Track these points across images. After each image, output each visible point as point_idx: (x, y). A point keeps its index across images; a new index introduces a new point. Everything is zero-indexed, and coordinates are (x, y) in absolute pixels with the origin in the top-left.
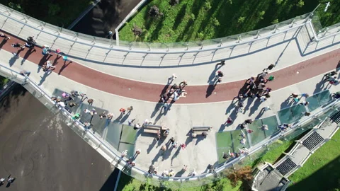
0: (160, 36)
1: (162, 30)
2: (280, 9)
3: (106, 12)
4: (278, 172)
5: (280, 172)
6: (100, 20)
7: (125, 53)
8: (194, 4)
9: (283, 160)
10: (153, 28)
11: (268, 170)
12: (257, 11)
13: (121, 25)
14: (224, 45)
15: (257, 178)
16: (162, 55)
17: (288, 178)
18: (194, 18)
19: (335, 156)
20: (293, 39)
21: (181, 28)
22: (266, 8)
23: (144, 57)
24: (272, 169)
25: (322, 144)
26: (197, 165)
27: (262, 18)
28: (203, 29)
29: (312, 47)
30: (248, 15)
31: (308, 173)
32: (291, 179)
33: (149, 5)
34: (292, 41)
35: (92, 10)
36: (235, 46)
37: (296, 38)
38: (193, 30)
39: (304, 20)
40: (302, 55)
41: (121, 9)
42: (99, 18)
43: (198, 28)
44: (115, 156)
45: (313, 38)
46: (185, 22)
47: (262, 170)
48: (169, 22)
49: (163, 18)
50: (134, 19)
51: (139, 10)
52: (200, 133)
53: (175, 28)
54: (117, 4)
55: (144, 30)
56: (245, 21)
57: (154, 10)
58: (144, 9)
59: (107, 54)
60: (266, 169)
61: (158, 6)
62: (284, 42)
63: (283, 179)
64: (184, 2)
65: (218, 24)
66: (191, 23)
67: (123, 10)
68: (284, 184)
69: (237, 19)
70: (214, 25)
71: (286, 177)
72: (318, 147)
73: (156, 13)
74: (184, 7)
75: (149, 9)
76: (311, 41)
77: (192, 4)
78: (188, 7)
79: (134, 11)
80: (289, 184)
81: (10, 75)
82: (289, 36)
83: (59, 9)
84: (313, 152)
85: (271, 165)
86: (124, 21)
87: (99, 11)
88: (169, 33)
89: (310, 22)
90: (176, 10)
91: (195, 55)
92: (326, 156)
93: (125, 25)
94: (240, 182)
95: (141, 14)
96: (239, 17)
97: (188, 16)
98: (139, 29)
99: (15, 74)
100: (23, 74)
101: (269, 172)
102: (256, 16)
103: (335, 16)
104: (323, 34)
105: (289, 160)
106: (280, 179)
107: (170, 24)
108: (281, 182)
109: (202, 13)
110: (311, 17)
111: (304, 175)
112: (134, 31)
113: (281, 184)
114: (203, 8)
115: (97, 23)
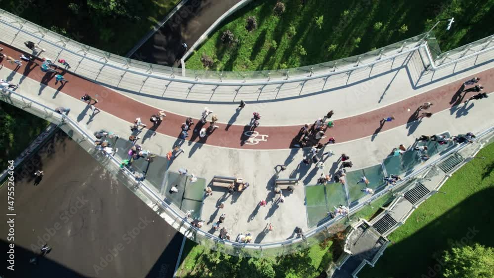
0: (235, 68)
1: (238, 60)
2: (379, 36)
3: (170, 38)
4: (375, 230)
5: (378, 230)
6: (163, 48)
7: (190, 85)
8: (275, 29)
9: (381, 216)
10: (226, 58)
11: (363, 228)
12: (351, 38)
13: (187, 54)
14: (316, 74)
15: (350, 238)
16: (237, 88)
17: (387, 237)
18: (275, 46)
19: (444, 211)
20: (402, 67)
21: (261, 58)
22: (362, 35)
23: (214, 90)
24: (368, 227)
25: (428, 196)
26: (281, 228)
27: (357, 46)
28: (287, 60)
29: (427, 78)
30: (340, 42)
31: (411, 231)
32: (391, 238)
33: (222, 29)
34: (401, 70)
35: (153, 37)
36: (329, 76)
37: (406, 67)
38: (274, 61)
39: (417, 43)
40: (415, 88)
41: (188, 34)
42: (161, 45)
43: (280, 59)
44: (176, 216)
45: (428, 66)
46: (264, 51)
47: (356, 228)
48: (245, 51)
49: (239, 45)
50: (204, 47)
51: (210, 36)
52: (285, 187)
53: (252, 58)
54: (183, 29)
55: (216, 60)
56: (336, 50)
57: (227, 36)
58: (216, 35)
59: (167, 86)
60: (361, 226)
61: (232, 31)
62: (392, 71)
63: (381, 238)
64: (264, 27)
65: (304, 52)
66: (272, 51)
67: (190, 37)
68: (382, 244)
69: (326, 47)
70: (300, 55)
71: (384, 236)
72: (422, 201)
73: (230, 40)
74: (264, 33)
75: (221, 34)
76: (426, 69)
77: (273, 29)
78: (268, 32)
79: (203, 37)
80: (388, 245)
81: (43, 113)
82: (398, 63)
83: (113, 34)
84: (417, 207)
85: (366, 222)
86: (192, 50)
87: (161, 38)
88: (245, 64)
89: (425, 45)
90: (254, 36)
91: (279, 88)
92: (432, 212)
93: (192, 54)
94: (331, 243)
95: (212, 41)
96: (330, 45)
97: (269, 43)
98: (210, 59)
99: (49, 111)
100: (59, 112)
101: (364, 230)
102: (350, 44)
103: (443, 44)
104: (441, 60)
105: (388, 216)
106: (377, 238)
107: (247, 53)
108: (379, 241)
109: (285, 40)
110: (426, 39)
111: (406, 233)
112: (203, 61)
113: (379, 245)
114: (286, 34)
115: (159, 51)
